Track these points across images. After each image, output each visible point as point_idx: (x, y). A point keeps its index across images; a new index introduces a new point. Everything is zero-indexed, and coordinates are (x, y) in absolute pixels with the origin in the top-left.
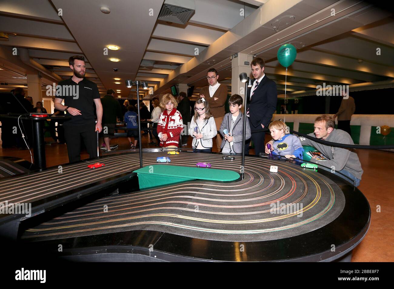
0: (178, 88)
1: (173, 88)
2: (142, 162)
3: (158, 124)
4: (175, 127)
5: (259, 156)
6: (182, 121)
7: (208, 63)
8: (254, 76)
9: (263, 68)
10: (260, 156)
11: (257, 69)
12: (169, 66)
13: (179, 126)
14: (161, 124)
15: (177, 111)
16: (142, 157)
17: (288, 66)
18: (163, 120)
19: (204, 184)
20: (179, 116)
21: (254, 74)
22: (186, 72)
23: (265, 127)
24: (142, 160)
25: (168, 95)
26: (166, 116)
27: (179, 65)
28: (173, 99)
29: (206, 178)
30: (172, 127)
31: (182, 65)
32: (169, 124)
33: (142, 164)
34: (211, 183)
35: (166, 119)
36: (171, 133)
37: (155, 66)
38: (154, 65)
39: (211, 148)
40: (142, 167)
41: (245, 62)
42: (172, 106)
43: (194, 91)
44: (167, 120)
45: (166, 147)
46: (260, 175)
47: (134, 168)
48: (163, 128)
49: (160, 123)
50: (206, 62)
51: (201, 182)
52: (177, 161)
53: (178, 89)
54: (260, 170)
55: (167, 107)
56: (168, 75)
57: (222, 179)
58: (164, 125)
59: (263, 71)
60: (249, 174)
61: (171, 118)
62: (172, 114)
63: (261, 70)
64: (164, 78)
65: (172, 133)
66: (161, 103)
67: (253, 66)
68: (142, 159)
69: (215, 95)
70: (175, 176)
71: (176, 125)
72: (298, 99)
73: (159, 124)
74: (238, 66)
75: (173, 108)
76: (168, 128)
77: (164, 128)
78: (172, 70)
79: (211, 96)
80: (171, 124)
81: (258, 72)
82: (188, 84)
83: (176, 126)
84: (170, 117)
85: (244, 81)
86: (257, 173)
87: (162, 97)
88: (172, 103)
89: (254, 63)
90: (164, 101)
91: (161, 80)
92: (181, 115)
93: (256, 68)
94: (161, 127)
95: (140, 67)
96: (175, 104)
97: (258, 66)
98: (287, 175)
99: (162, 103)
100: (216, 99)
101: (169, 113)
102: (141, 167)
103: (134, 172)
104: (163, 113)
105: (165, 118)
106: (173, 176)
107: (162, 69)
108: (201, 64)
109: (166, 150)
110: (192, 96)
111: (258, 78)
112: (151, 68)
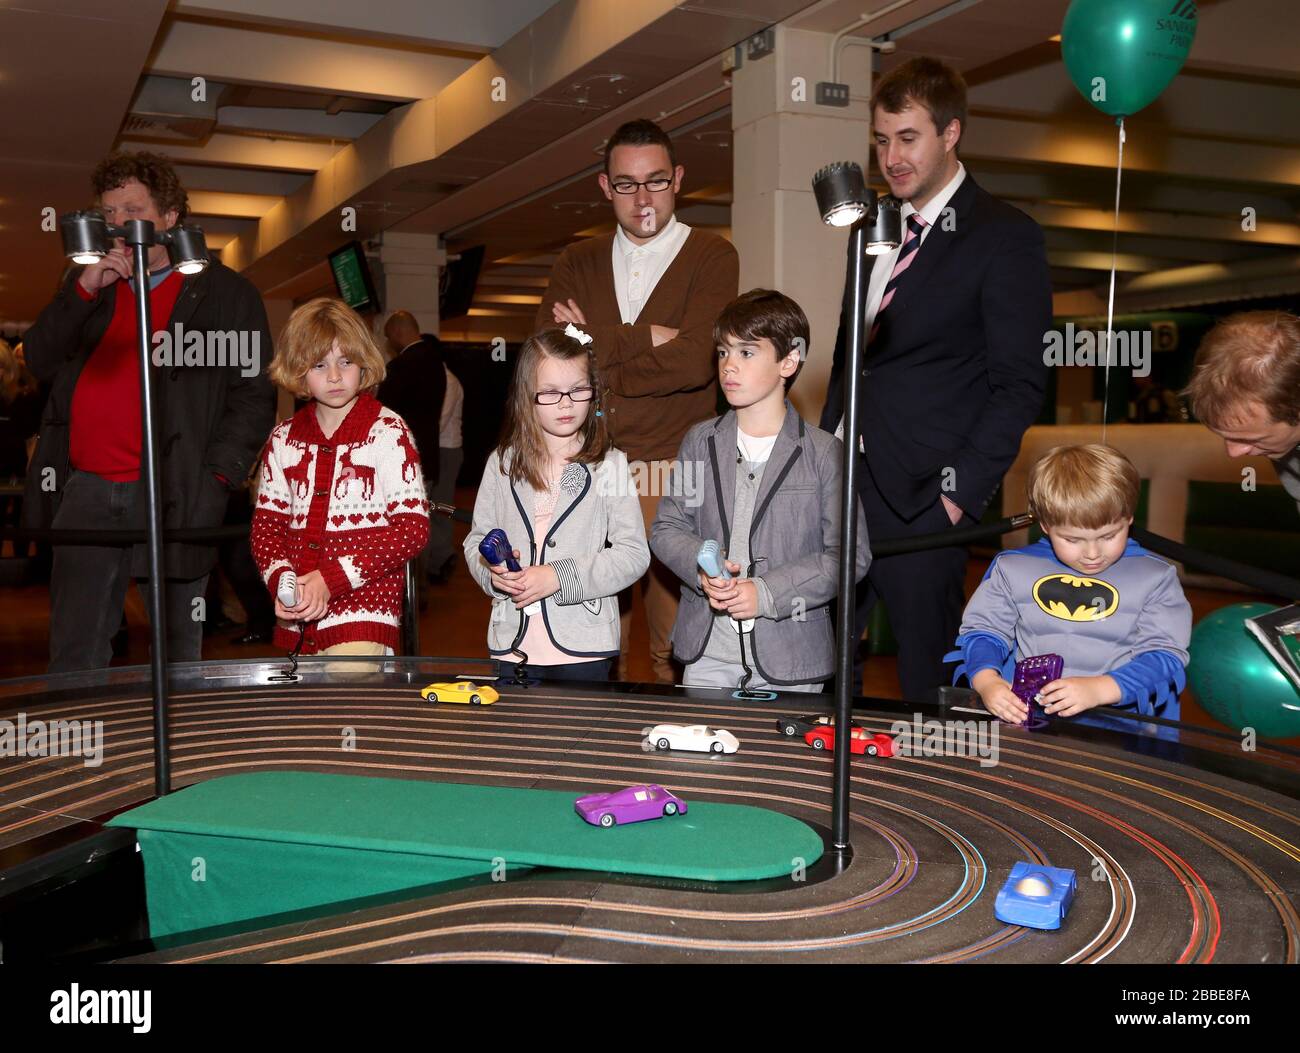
0: (377, 260)
1: (344, 259)
2: (170, 754)
3: (259, 505)
4: (373, 517)
5: (937, 707)
6: (420, 476)
7: (580, 93)
8: (888, 178)
9: (954, 128)
10: (943, 710)
11: (907, 136)
12: (317, 120)
13: (402, 509)
14: (276, 502)
15: (386, 412)
16: (168, 721)
17: (1128, 112)
18: (295, 474)
19: (590, 897)
20: (403, 441)
21: (889, 169)
22: (433, 157)
23: (965, 514)
24: (169, 742)
25: (326, 308)
26: (314, 449)
27: (387, 109)
28: (356, 333)
29: (598, 855)
30: (355, 519)
31: (408, 110)
32: (333, 502)
33: (169, 768)
34: (637, 891)
35: (312, 467)
36: (346, 563)
37: (232, 116)
38: (221, 110)
39: (612, 659)
40: (169, 791)
41: (823, 87)
42: (349, 379)
43: (485, 280)
44: (317, 471)
45: (320, 653)
46: (957, 838)
47: (116, 799)
48: (295, 525)
49: (271, 496)
50: (562, 89)
51: (568, 884)
52: (402, 747)
53: (381, 266)
54: (951, 804)
55: (319, 382)
56: (311, 175)
57: (704, 866)
58: (302, 505)
59: (949, 147)
60: (883, 831)
61: (346, 459)
62: (356, 430)
63: (936, 140)
64: (286, 197)
65: (355, 563)
66: (278, 357)
67: (881, 112)
68: (168, 731)
69: (654, 310)
70: (392, 845)
71: (378, 504)
72: (1171, 324)
73: (264, 500)
74: (776, 114)
75: (358, 394)
76: (331, 527)
77: (303, 525)
78: (341, 142)
79: (629, 314)
80: (344, 501)
81: (919, 153)
82: (441, 237)
83: (382, 510)
84: (342, 450)
85: (845, 216)
86: (936, 825)
87: (286, 321)
88: (351, 357)
89: (888, 96)
90: (299, 346)
91: (268, 211)
92: (412, 440)
93: (903, 127)
94: (275, 525)
95: (128, 120)
96: (367, 364)
97: (914, 116)
98: (1146, 841)
99: (283, 361)
100: (660, 337)
101: (329, 425)
102: (163, 788)
103: (119, 821)
104: (287, 428)
105: (307, 458)
106: (378, 844)
107: (274, 135)
108: (531, 102)
109: (319, 670)
110: (472, 312)
111: (921, 196)
112: (201, 130)
